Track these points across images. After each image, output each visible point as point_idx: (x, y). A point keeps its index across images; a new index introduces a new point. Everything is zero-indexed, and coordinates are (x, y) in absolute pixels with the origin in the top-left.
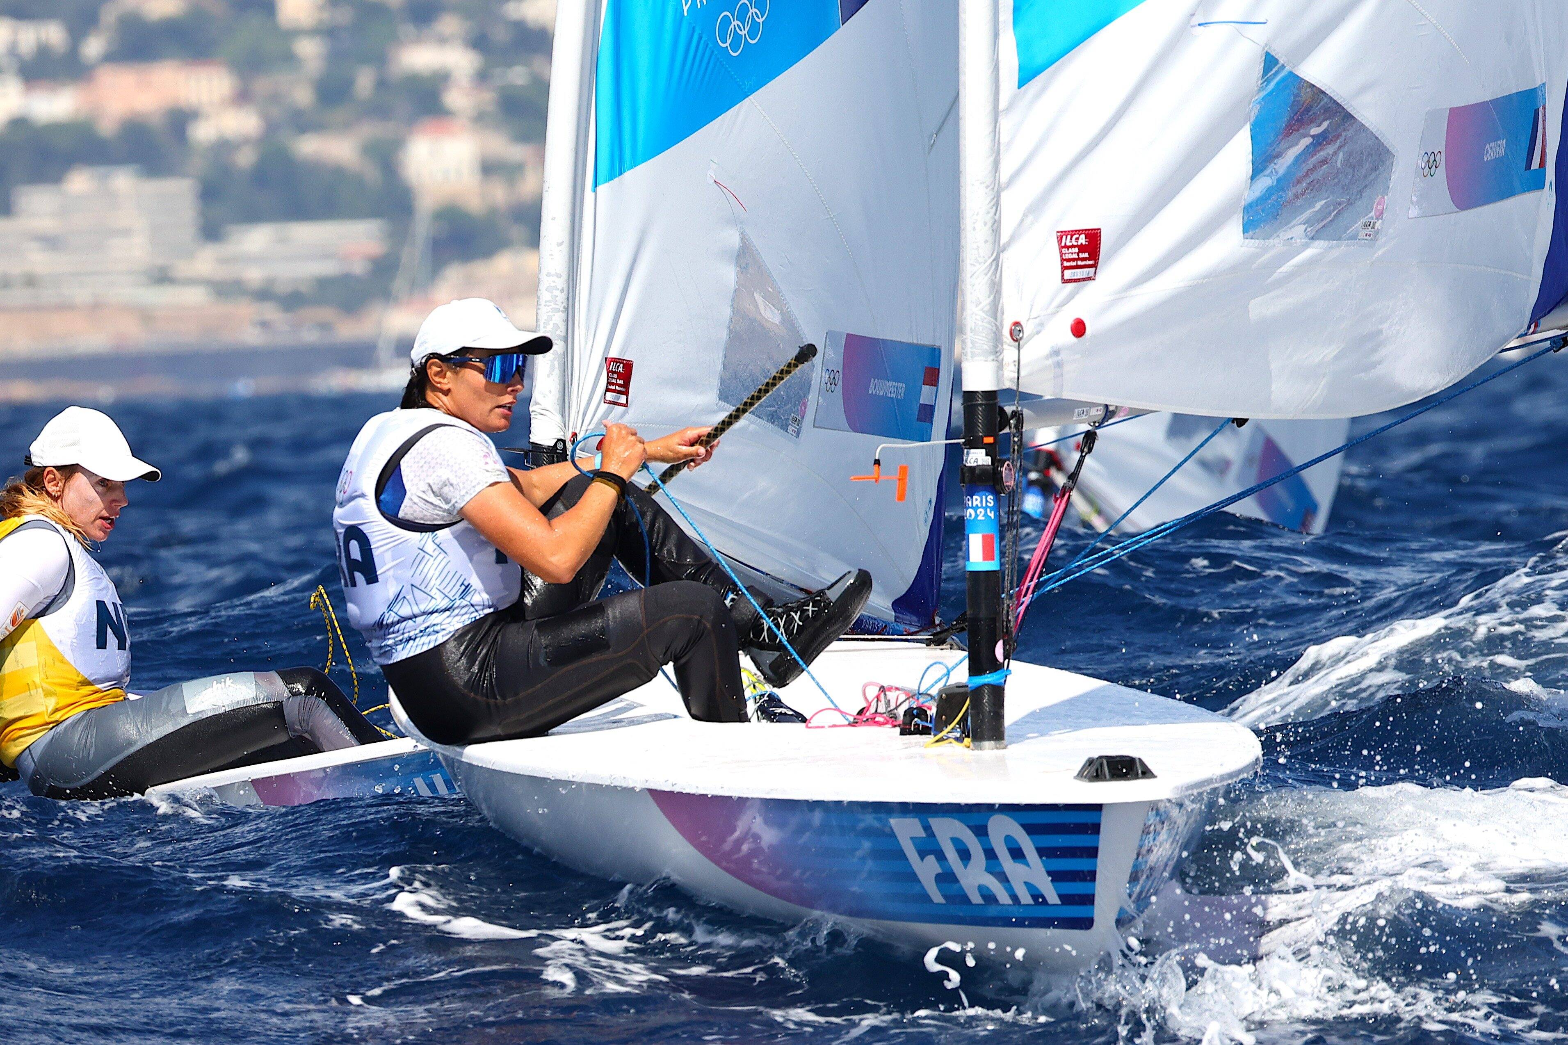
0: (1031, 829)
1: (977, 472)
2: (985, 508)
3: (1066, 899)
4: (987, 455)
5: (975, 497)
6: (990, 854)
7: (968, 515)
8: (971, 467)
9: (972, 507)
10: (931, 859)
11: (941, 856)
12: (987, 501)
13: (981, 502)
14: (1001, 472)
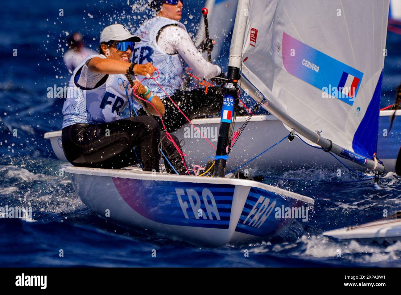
0: (214, 194)
1: (230, 90)
2: (230, 102)
3: (222, 218)
4: (234, 86)
5: (227, 99)
6: (202, 202)
7: (224, 104)
8: (228, 89)
9: (226, 102)
10: (186, 202)
11: (188, 202)
12: (231, 100)
13: (229, 100)
14: (237, 92)
